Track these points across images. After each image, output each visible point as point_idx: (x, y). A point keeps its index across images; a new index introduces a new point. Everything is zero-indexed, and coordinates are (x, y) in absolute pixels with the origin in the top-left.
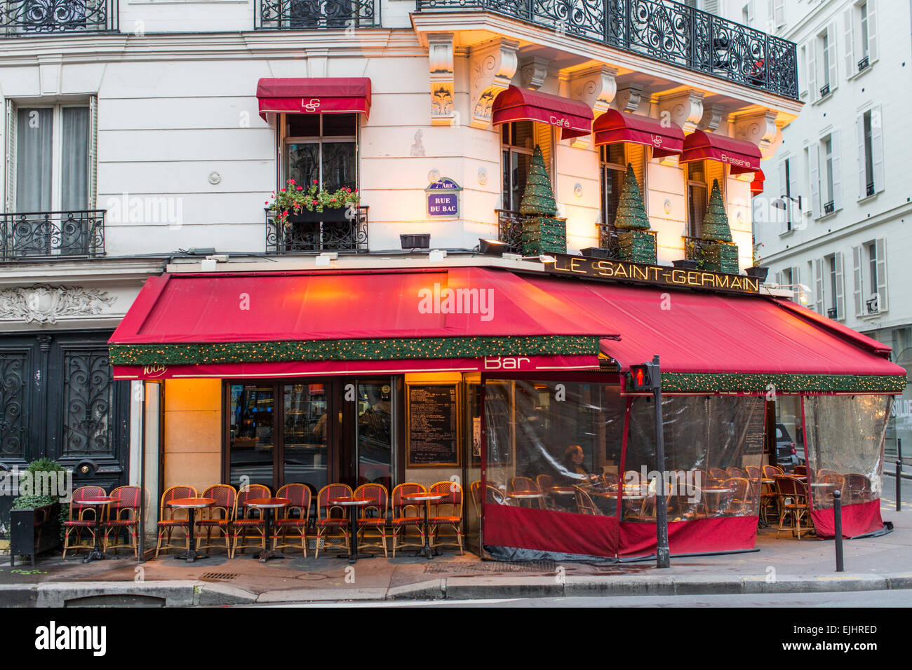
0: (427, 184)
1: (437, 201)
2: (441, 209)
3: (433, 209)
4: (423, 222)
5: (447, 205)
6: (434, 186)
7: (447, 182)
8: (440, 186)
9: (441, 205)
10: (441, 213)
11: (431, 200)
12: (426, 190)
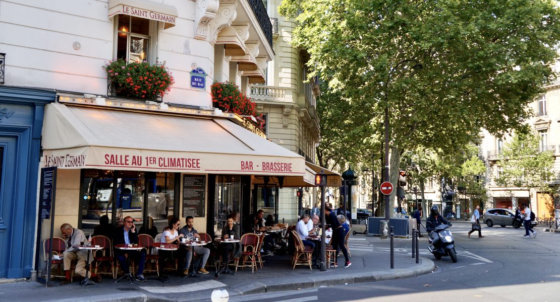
0: (191, 70)
1: (196, 79)
2: (197, 84)
3: (193, 83)
4: (188, 90)
5: (200, 83)
6: (194, 71)
7: (201, 70)
8: (197, 72)
9: (197, 82)
10: (197, 86)
11: (193, 78)
12: (190, 73)
